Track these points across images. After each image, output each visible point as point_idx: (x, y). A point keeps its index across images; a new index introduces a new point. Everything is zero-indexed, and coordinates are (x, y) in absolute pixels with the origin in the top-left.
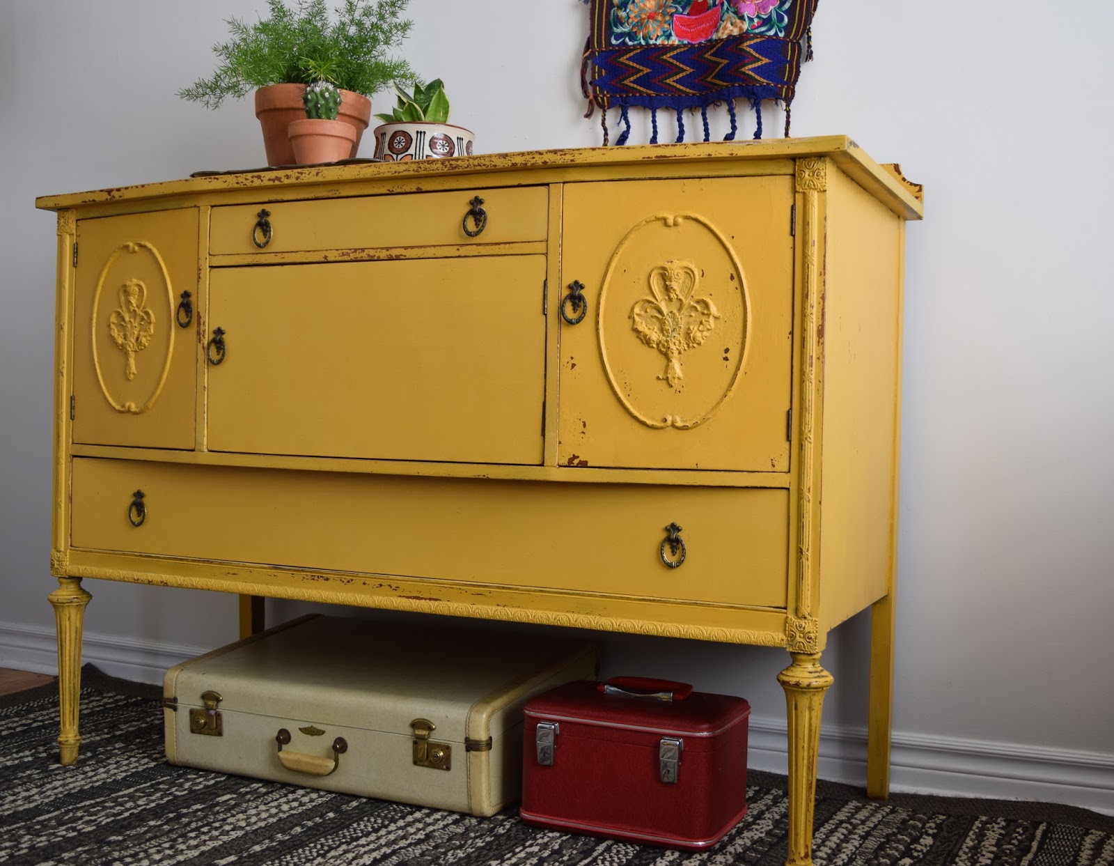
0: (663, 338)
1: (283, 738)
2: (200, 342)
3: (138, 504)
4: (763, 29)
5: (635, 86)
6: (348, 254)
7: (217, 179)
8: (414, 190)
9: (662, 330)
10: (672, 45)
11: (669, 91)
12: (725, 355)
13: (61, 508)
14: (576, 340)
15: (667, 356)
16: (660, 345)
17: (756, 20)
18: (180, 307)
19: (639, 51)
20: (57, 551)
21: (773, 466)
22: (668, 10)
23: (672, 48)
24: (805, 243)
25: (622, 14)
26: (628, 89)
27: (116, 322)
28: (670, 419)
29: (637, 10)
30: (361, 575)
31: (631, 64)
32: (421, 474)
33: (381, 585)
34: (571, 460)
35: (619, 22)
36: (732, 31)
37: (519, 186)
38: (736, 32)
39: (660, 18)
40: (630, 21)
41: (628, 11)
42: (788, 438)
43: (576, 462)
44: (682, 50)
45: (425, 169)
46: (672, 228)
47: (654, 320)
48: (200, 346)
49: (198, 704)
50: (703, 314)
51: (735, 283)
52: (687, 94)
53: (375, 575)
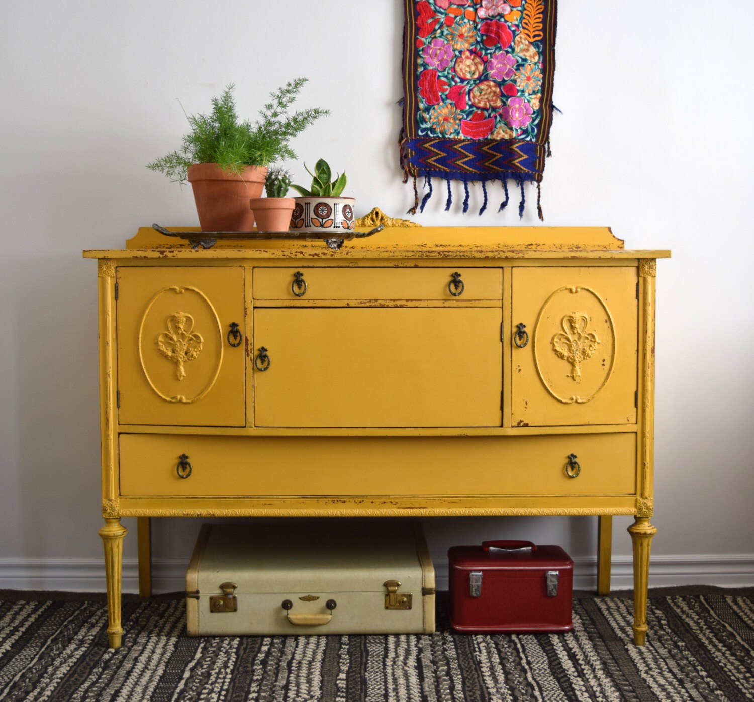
0: (571, 355)
1: (287, 605)
2: (248, 356)
3: (183, 463)
4: (523, 136)
5: (435, 164)
6: (365, 303)
7: (267, 252)
8: (413, 266)
9: (569, 350)
10: (460, 139)
11: (459, 169)
12: (602, 363)
13: (111, 470)
14: (522, 356)
15: (573, 365)
16: (569, 359)
17: (519, 130)
18: (229, 333)
19: (437, 141)
20: (109, 500)
21: (628, 420)
22: (458, 116)
23: (460, 141)
24: (645, 304)
25: (426, 116)
26: (431, 166)
27: (163, 340)
28: (574, 398)
29: (436, 114)
30: (369, 497)
31: (432, 149)
32: (421, 435)
33: (384, 502)
34: (519, 423)
35: (423, 120)
36: (504, 135)
37: (484, 267)
38: (507, 137)
39: (452, 121)
40: (431, 120)
41: (430, 114)
42: (636, 406)
43: (522, 424)
44: (467, 143)
45: (427, 256)
46: (574, 295)
47: (565, 345)
48: (248, 359)
49: (217, 592)
50: (591, 341)
51: (608, 324)
52: (471, 172)
53: (379, 497)
